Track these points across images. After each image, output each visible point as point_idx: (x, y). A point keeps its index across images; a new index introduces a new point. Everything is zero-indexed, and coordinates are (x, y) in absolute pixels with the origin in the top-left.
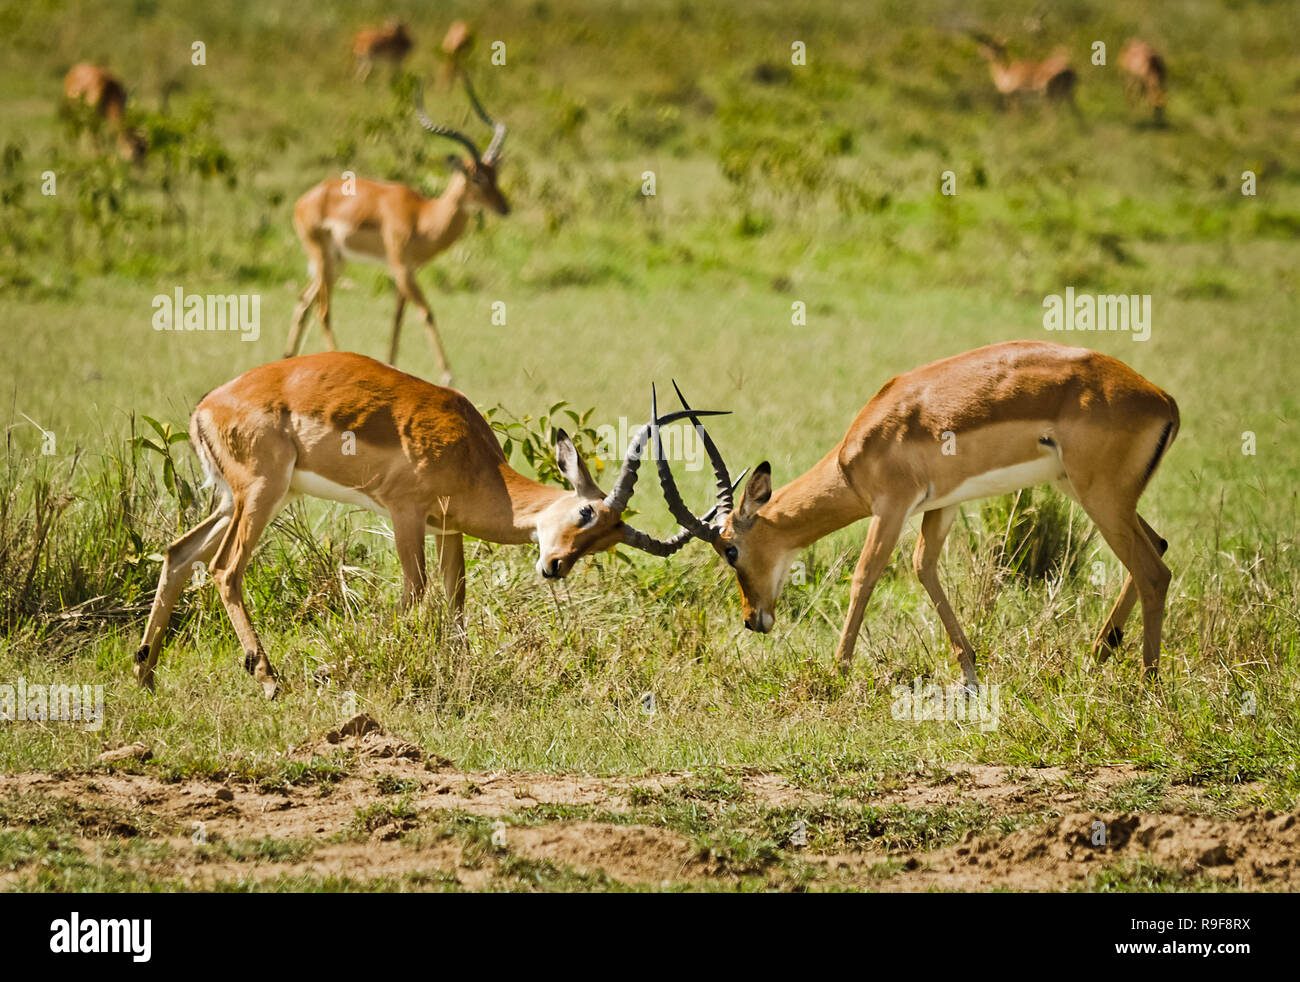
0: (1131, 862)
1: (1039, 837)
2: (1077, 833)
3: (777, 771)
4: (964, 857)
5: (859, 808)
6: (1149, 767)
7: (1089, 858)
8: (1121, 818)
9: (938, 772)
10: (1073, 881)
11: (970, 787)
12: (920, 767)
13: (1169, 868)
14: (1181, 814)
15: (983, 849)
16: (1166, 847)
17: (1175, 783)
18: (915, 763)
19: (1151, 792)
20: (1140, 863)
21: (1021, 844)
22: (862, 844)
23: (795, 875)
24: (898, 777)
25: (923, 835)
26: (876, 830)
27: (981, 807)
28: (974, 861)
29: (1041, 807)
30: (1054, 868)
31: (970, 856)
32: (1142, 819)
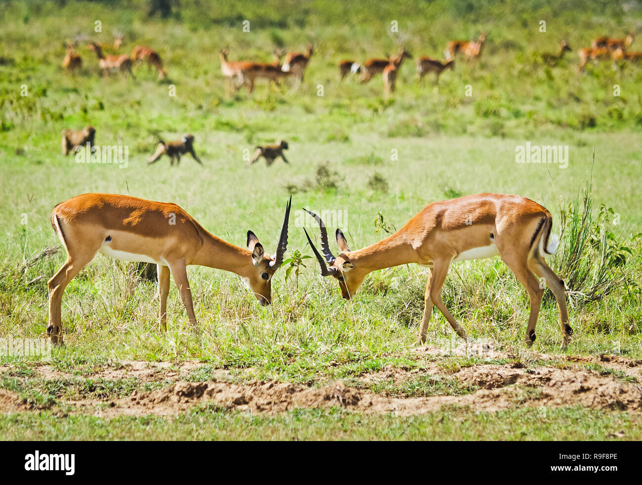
0: (205, 403)
1: (165, 393)
2: (182, 391)
3: (49, 364)
4: (134, 402)
5: (85, 380)
6: (206, 361)
7: (187, 402)
8: (200, 385)
9: (117, 365)
10: (181, 411)
11: (131, 370)
12: (110, 362)
13: (221, 405)
14: (225, 382)
15: (142, 398)
16: (219, 396)
17: (217, 368)
18: (107, 360)
19: (207, 372)
20: (209, 404)
21: (158, 396)
22: (86, 395)
23: (64, 410)
24: (100, 366)
25: (112, 391)
26: (92, 389)
27: (136, 379)
28: (138, 403)
29: (161, 379)
30: (173, 406)
31: (136, 401)
32: (209, 385)
